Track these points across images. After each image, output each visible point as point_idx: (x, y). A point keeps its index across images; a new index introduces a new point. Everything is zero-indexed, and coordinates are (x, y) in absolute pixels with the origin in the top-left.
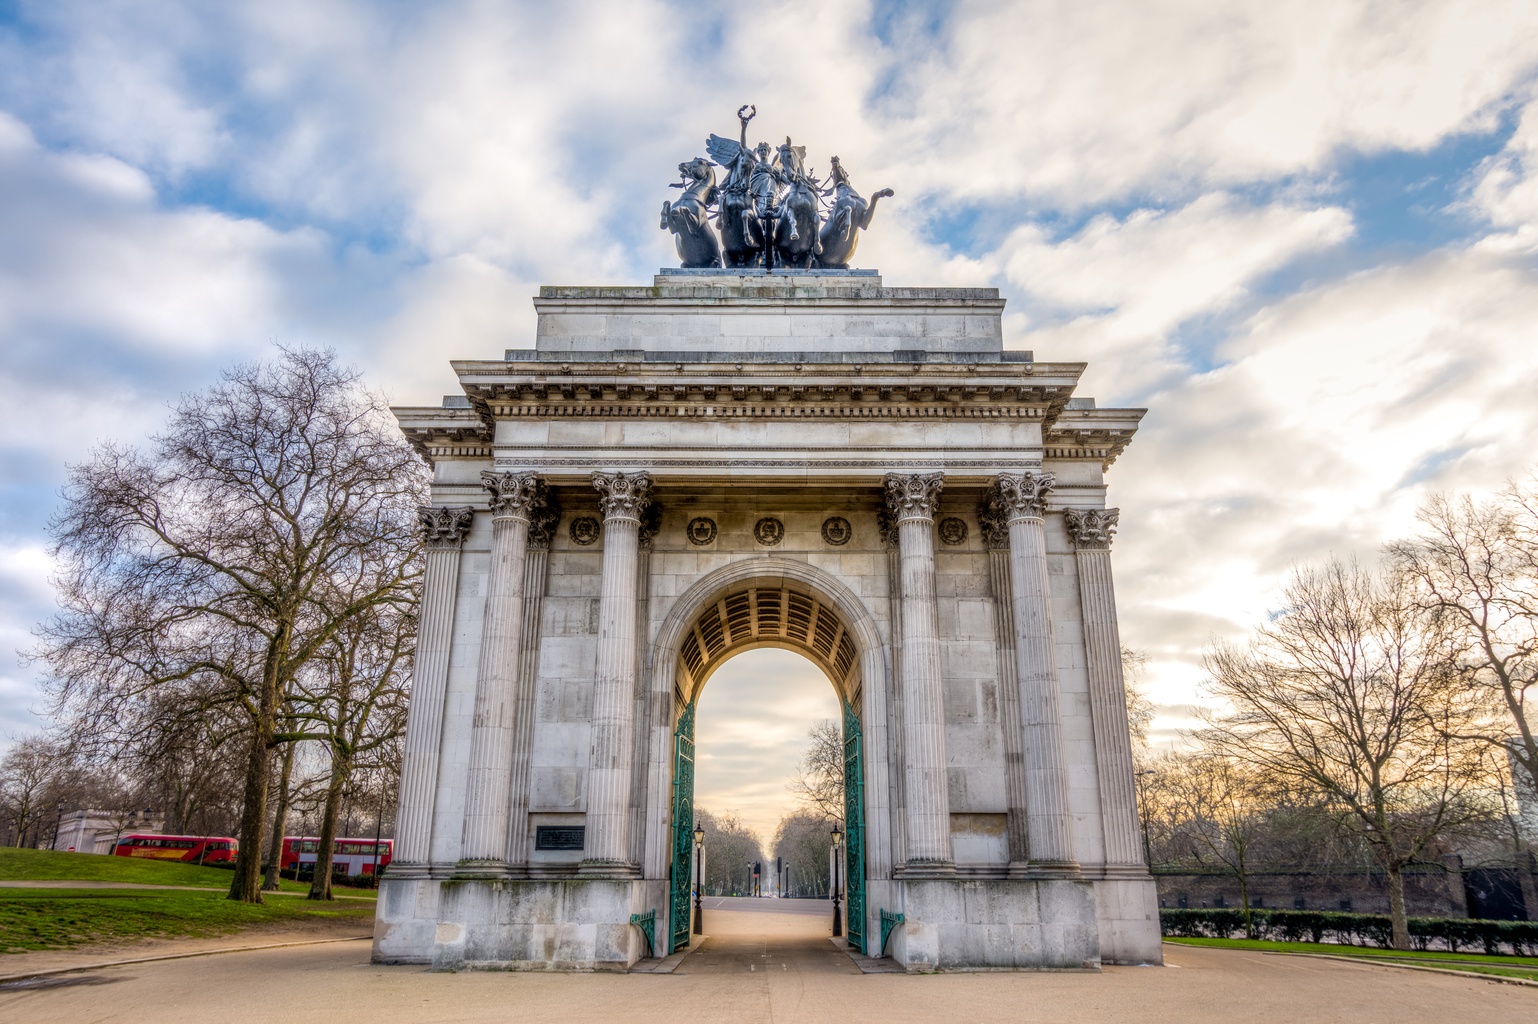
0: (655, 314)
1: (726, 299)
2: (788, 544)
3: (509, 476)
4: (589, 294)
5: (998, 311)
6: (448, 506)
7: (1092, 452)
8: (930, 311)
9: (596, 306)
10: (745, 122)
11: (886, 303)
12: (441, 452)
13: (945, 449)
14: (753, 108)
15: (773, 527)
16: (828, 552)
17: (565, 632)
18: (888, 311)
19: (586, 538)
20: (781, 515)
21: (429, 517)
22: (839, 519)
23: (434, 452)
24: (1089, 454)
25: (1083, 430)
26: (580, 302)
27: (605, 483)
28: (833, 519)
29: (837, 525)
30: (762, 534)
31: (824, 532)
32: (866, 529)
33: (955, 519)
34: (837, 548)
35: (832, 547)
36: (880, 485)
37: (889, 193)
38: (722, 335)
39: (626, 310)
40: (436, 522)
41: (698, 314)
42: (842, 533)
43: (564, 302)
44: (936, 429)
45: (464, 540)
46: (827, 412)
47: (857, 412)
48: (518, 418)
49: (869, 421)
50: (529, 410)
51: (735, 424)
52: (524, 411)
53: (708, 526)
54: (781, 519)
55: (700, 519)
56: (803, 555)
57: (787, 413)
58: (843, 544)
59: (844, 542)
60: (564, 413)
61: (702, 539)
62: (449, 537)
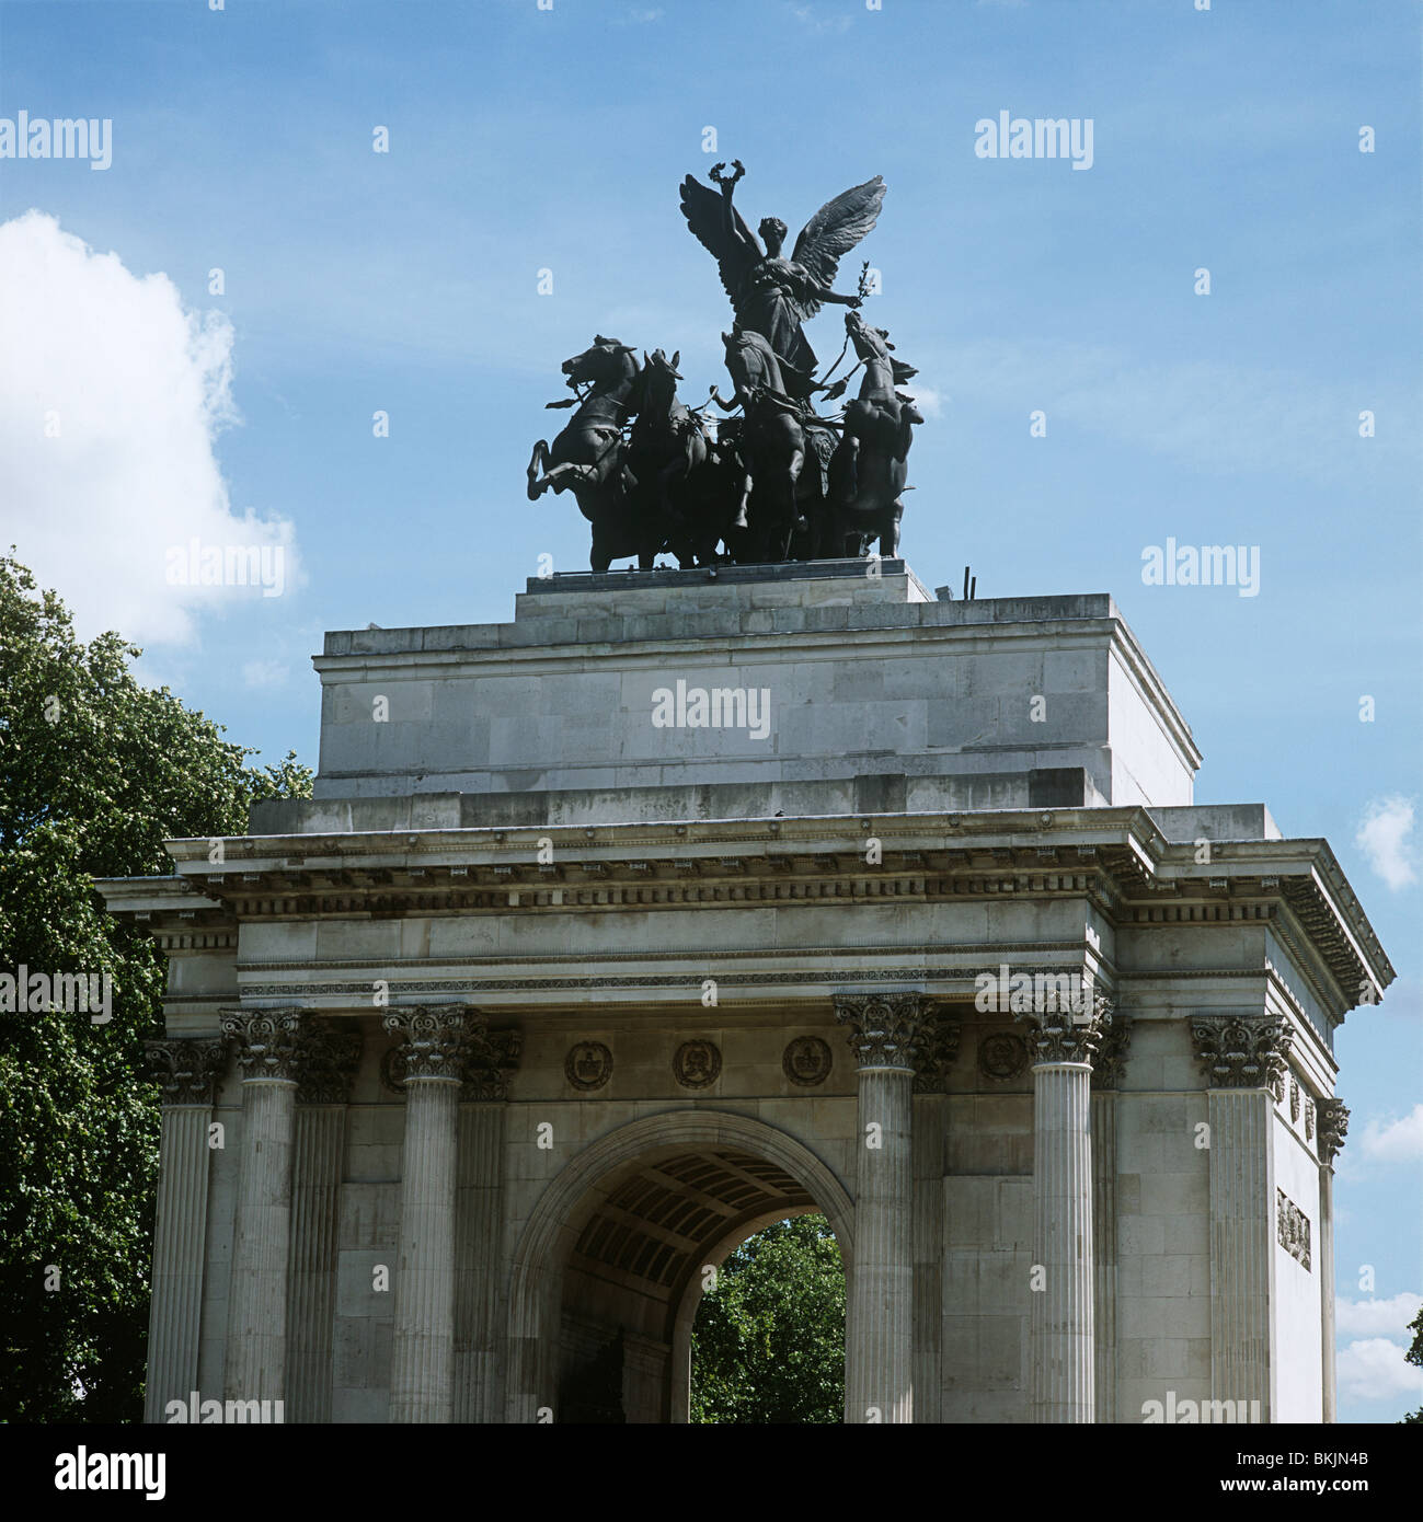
0: (512, 675)
1: (631, 641)
2: (724, 1084)
3: (260, 1013)
4: (405, 642)
5: (1103, 640)
8: (982, 647)
9: (416, 666)
11: (904, 637)
12: (176, 943)
13: (928, 951)
15: (703, 1056)
16: (792, 1096)
17: (373, 1241)
18: (908, 650)
20: (717, 1035)
21: (163, 1055)
22: (813, 1038)
23: (164, 944)
24: (1238, 914)
25: (1215, 879)
26: (389, 662)
27: (401, 1023)
28: (802, 1040)
29: (808, 1050)
30: (686, 1068)
31: (787, 1064)
34: (807, 1091)
35: (798, 1090)
38: (624, 710)
39: (465, 671)
41: (583, 671)
42: (816, 1065)
43: (362, 663)
44: (916, 913)
45: (217, 1090)
46: (739, 893)
47: (785, 892)
48: (271, 917)
49: (808, 905)
50: (286, 904)
51: (598, 916)
52: (278, 907)
53: (598, 1056)
54: (718, 1041)
55: (586, 1044)
56: (752, 1103)
57: (677, 897)
58: (817, 1084)
59: (819, 1080)
60: (339, 907)
61: (586, 1079)
62: (193, 1087)
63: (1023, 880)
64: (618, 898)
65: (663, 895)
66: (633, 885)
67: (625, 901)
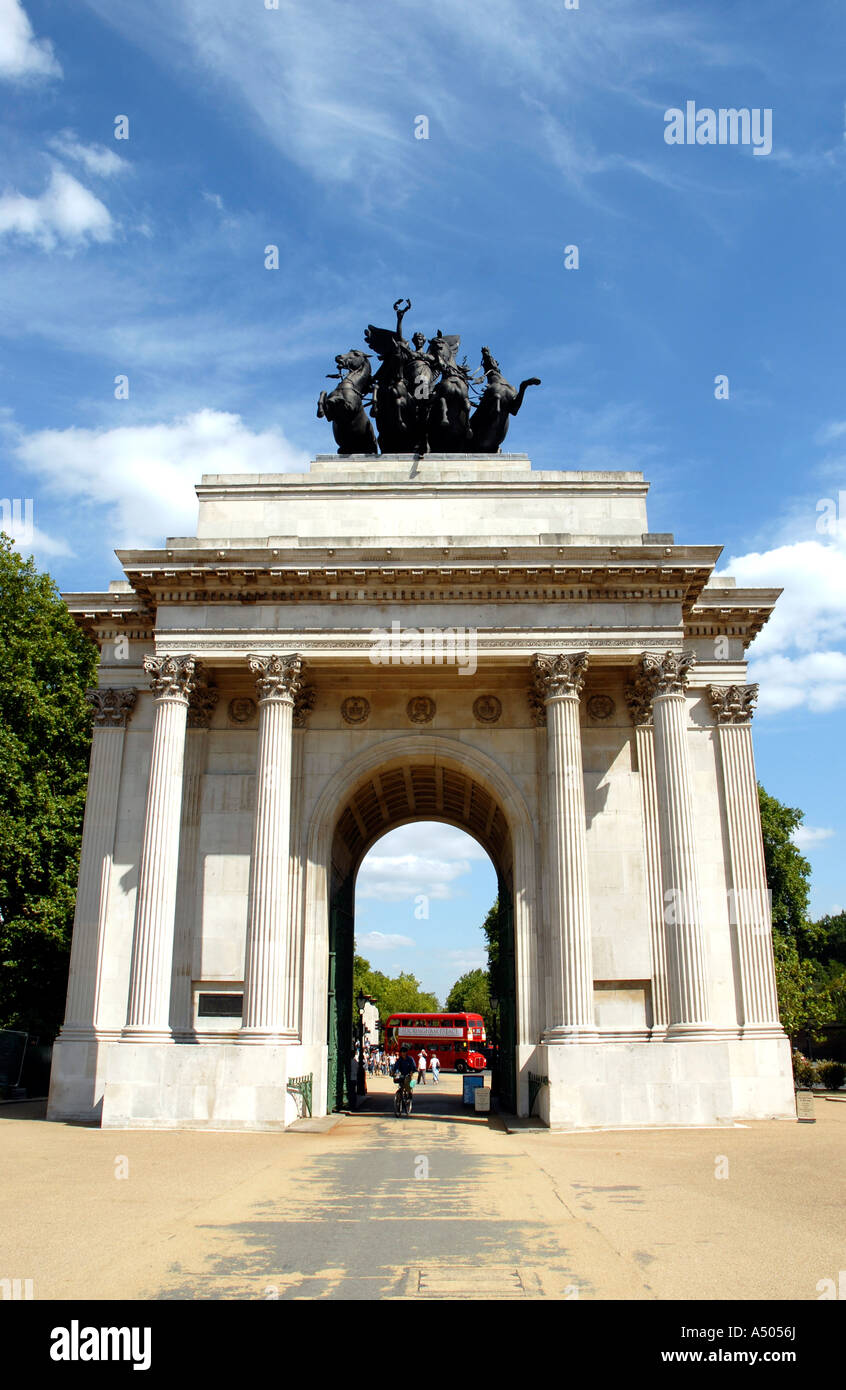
0: (311, 499)
2: (436, 721)
3: (168, 659)
5: (642, 493)
6: (114, 687)
7: (733, 630)
8: (577, 494)
9: (255, 492)
10: (400, 315)
11: (534, 486)
12: (107, 635)
13: (590, 631)
14: (408, 301)
15: (425, 705)
16: (479, 728)
17: (223, 808)
18: (536, 494)
19: (243, 717)
20: (433, 693)
21: (96, 698)
22: (490, 697)
23: (100, 635)
24: (730, 631)
25: (724, 609)
27: (260, 666)
28: (483, 697)
29: (487, 703)
30: (414, 712)
31: (475, 711)
32: (516, 707)
33: (602, 696)
34: (488, 725)
35: (482, 725)
36: (528, 664)
37: (536, 382)
38: (375, 519)
39: (283, 496)
40: (102, 702)
41: (352, 499)
42: (492, 711)
43: (224, 489)
44: (581, 610)
45: (129, 719)
46: (475, 594)
47: (504, 594)
48: (178, 603)
49: (516, 603)
50: (188, 595)
51: (385, 607)
52: (183, 597)
53: (361, 704)
54: (433, 697)
55: (353, 698)
56: (455, 732)
57: (436, 596)
58: (494, 721)
59: (495, 720)
60: (222, 597)
61: (355, 718)
62: (114, 717)
63: (647, 591)
64: (399, 596)
65: (427, 595)
66: (409, 588)
67: (403, 598)
